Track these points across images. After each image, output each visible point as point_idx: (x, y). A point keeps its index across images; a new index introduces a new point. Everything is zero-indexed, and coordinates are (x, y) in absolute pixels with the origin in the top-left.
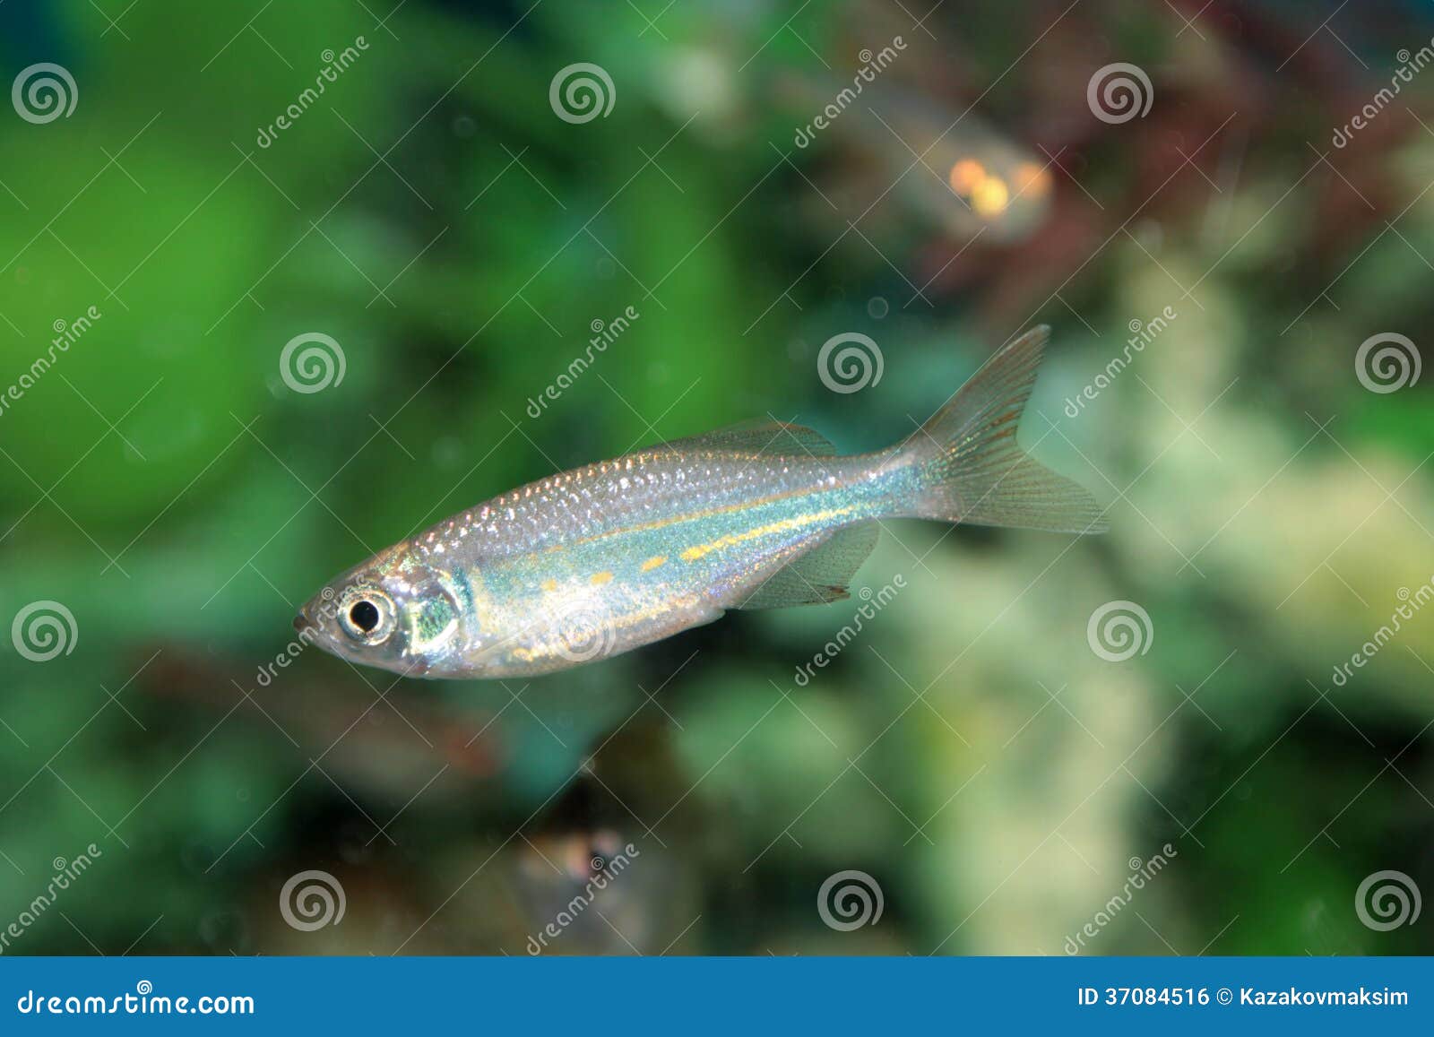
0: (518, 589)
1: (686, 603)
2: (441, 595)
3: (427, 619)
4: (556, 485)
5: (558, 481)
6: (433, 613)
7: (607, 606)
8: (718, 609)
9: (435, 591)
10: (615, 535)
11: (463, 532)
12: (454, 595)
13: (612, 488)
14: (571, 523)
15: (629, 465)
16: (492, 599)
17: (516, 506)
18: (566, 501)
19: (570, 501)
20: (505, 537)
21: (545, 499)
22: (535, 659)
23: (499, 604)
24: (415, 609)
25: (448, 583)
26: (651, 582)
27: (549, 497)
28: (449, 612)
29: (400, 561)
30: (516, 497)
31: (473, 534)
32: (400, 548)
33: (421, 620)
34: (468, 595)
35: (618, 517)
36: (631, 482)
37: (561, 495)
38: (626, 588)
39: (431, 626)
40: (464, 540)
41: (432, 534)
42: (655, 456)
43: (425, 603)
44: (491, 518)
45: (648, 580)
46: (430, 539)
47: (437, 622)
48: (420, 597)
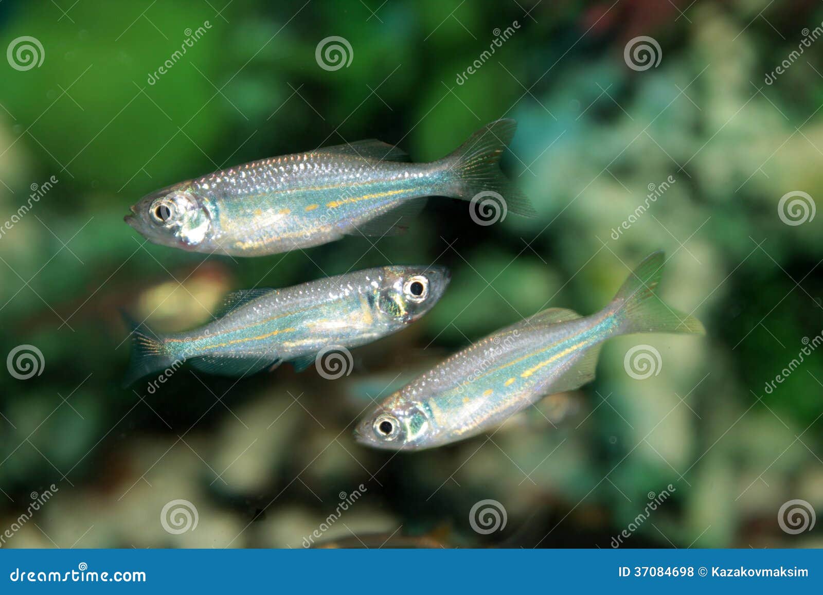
0: (241, 212)
1: (326, 229)
2: (418, 413)
3: (413, 424)
4: (267, 163)
5: (268, 161)
6: (416, 421)
7: (286, 226)
8: (342, 235)
9: (415, 412)
10: (294, 191)
11: (219, 180)
12: (424, 412)
13: (295, 167)
14: (273, 183)
15: (305, 158)
16: (228, 215)
17: (246, 171)
18: (271, 172)
19: (273, 172)
20: (239, 185)
21: (261, 169)
22: (247, 249)
23: (232, 218)
24: (407, 422)
25: (420, 407)
26: (309, 217)
27: (263, 168)
28: (422, 419)
29: (185, 190)
30: (247, 166)
31: (224, 182)
32: (188, 183)
33: (411, 425)
34: (217, 211)
35: (297, 182)
36: (306, 166)
37: (269, 168)
38: (297, 218)
39: (416, 427)
40: (218, 184)
41: (204, 179)
42: (319, 155)
43: (412, 417)
44: (233, 175)
45: (307, 215)
46: (202, 181)
47: (418, 425)
48: (409, 415)
